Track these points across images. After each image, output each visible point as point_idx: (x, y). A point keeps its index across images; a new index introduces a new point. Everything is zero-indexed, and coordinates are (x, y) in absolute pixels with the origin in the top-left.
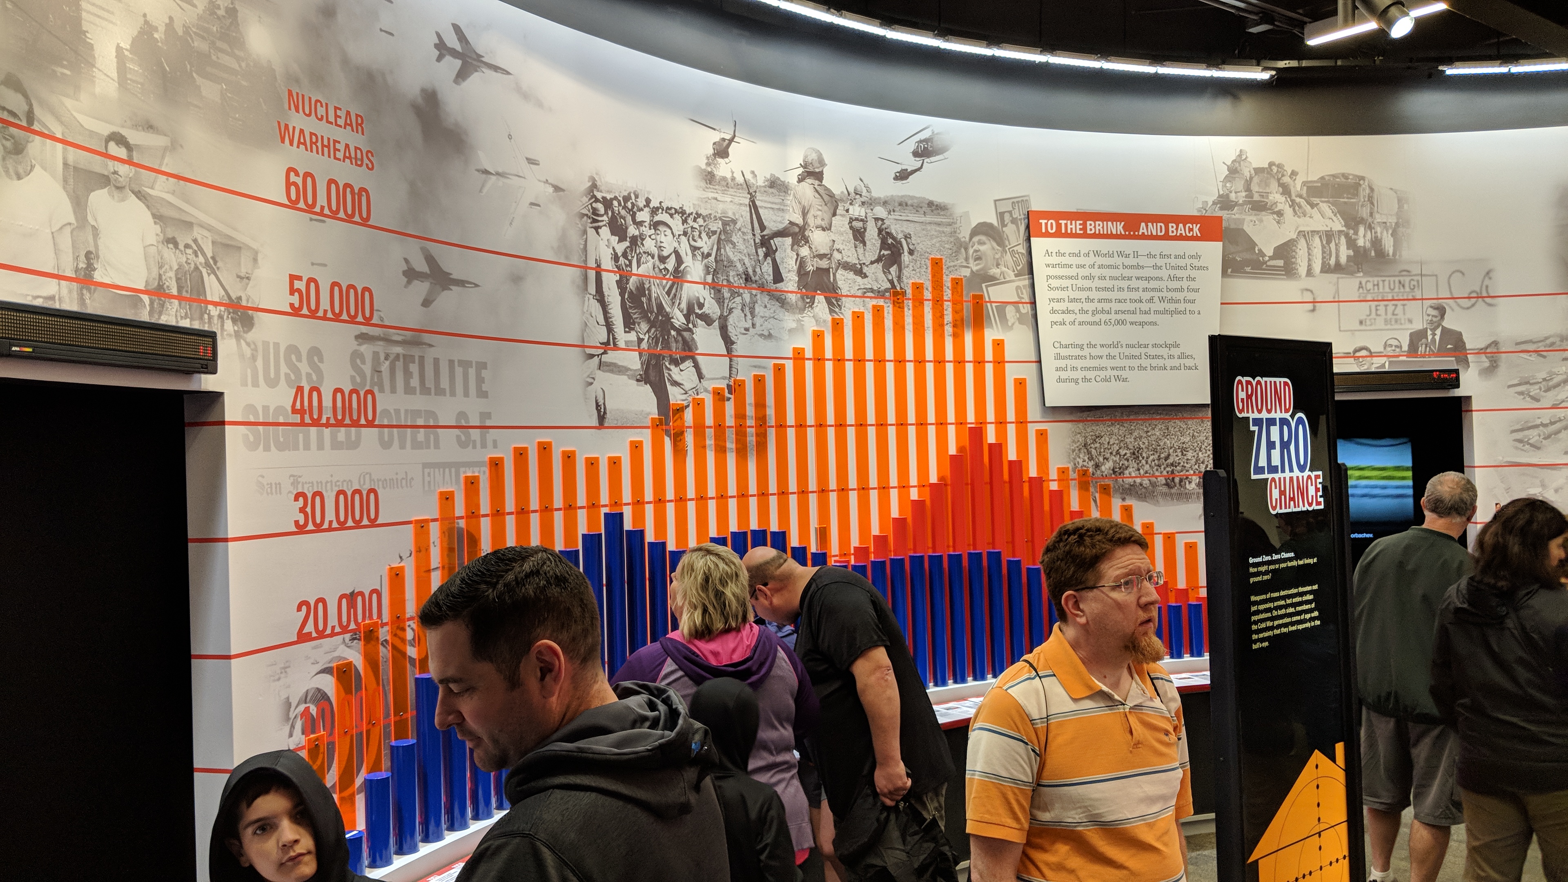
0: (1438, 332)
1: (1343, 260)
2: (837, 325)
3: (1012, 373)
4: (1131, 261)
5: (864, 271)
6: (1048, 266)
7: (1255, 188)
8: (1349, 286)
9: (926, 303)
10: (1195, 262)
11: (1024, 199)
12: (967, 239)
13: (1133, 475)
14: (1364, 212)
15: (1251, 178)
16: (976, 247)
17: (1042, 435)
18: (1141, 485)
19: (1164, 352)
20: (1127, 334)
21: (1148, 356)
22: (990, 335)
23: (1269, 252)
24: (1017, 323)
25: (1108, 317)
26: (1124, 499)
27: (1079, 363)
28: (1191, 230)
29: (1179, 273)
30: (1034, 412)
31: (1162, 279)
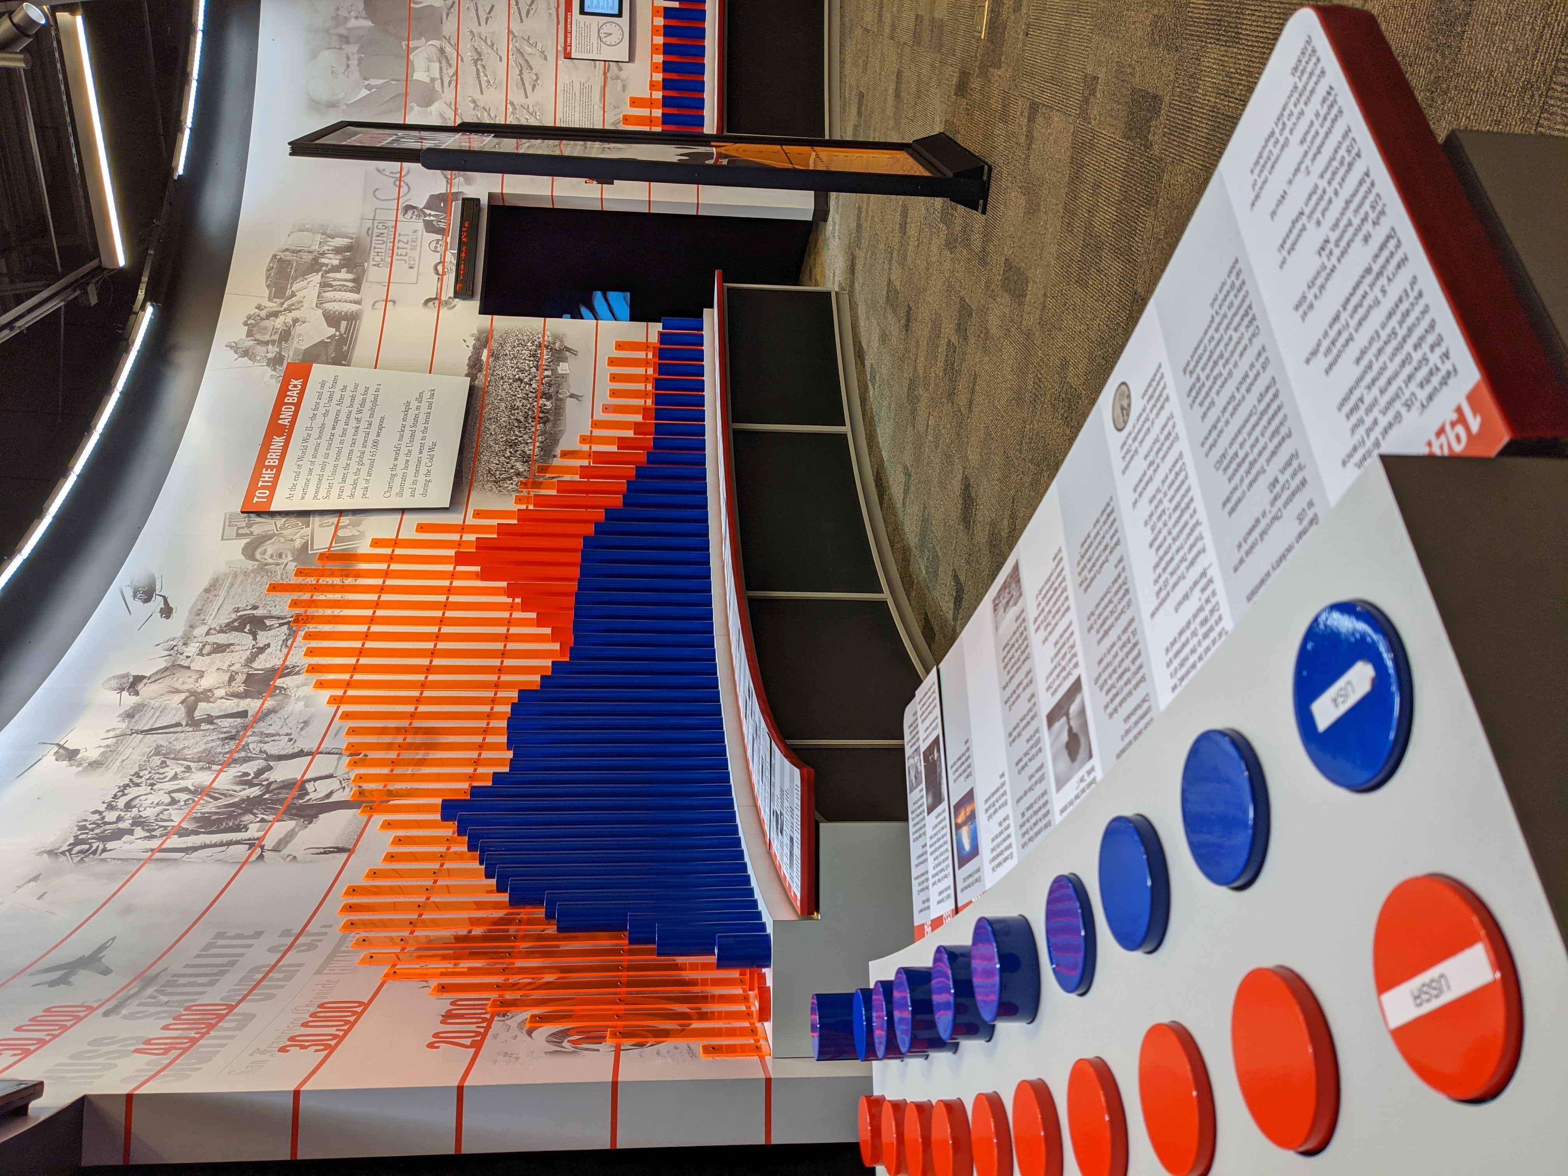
0: (428, 212)
1: (350, 276)
2: (313, 669)
3: (410, 533)
4: (315, 433)
5: (262, 645)
6: (303, 498)
7: (267, 338)
8: (375, 274)
9: (314, 598)
10: (329, 385)
11: (228, 516)
12: (257, 563)
13: (531, 448)
14: (308, 257)
15: (256, 340)
16: (267, 556)
17: (478, 514)
18: (542, 442)
19: (412, 414)
20: (389, 439)
21: (414, 425)
22: (364, 548)
23: (332, 331)
25: (367, 454)
26: (555, 456)
27: (410, 478)
28: (295, 386)
29: (337, 397)
30: (455, 519)
31: (339, 411)
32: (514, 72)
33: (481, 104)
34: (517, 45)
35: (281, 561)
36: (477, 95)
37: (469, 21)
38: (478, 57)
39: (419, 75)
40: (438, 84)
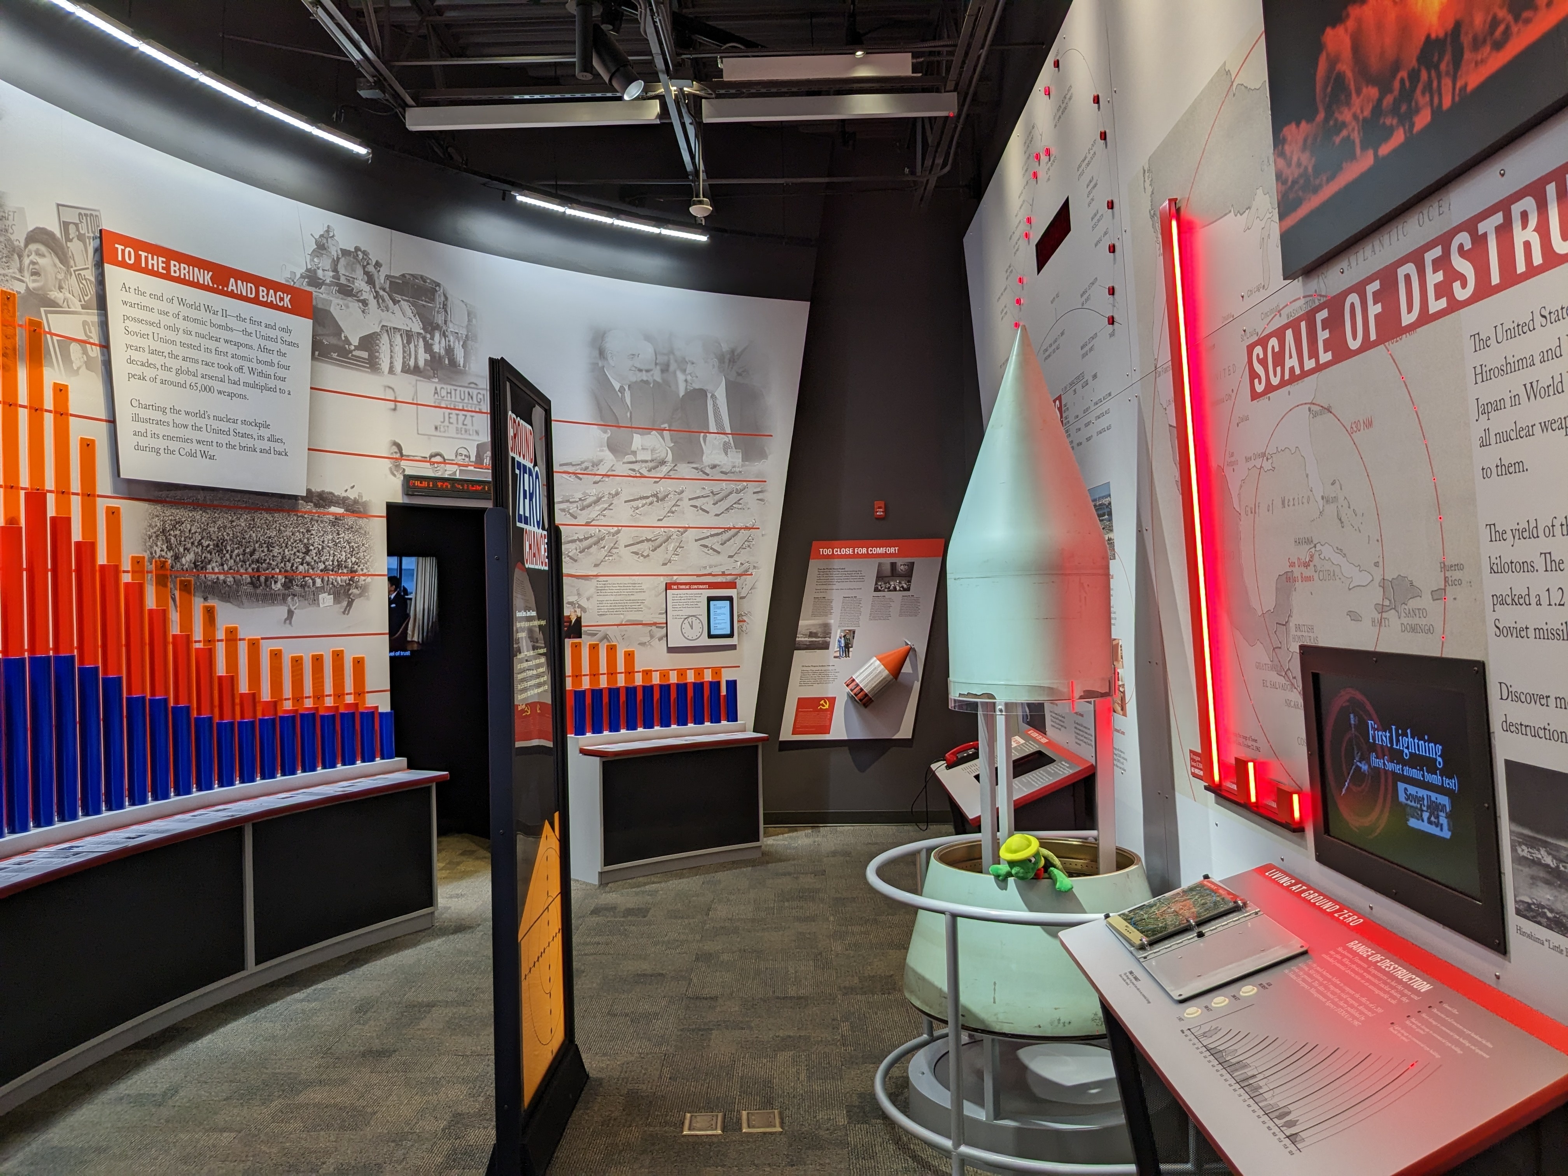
1: (421, 363)
3: (77, 430)
4: (218, 320)
6: (125, 303)
7: (342, 270)
8: (426, 390)
10: (286, 336)
11: (94, 214)
12: (22, 245)
13: (216, 570)
14: (439, 319)
15: (338, 259)
16: (33, 257)
17: (113, 514)
18: (225, 582)
19: (253, 431)
20: (217, 405)
21: (237, 434)
22: (52, 375)
23: (355, 342)
24: (84, 368)
25: (193, 380)
26: (206, 599)
27: (161, 430)
28: (282, 299)
29: (270, 345)
30: (104, 483)
31: (251, 347)
32: (648, 534)
33: (615, 501)
34: (674, 536)
35: (27, 274)
36: (624, 497)
37: (692, 489)
38: (660, 498)
39: (638, 440)
40: (631, 458)
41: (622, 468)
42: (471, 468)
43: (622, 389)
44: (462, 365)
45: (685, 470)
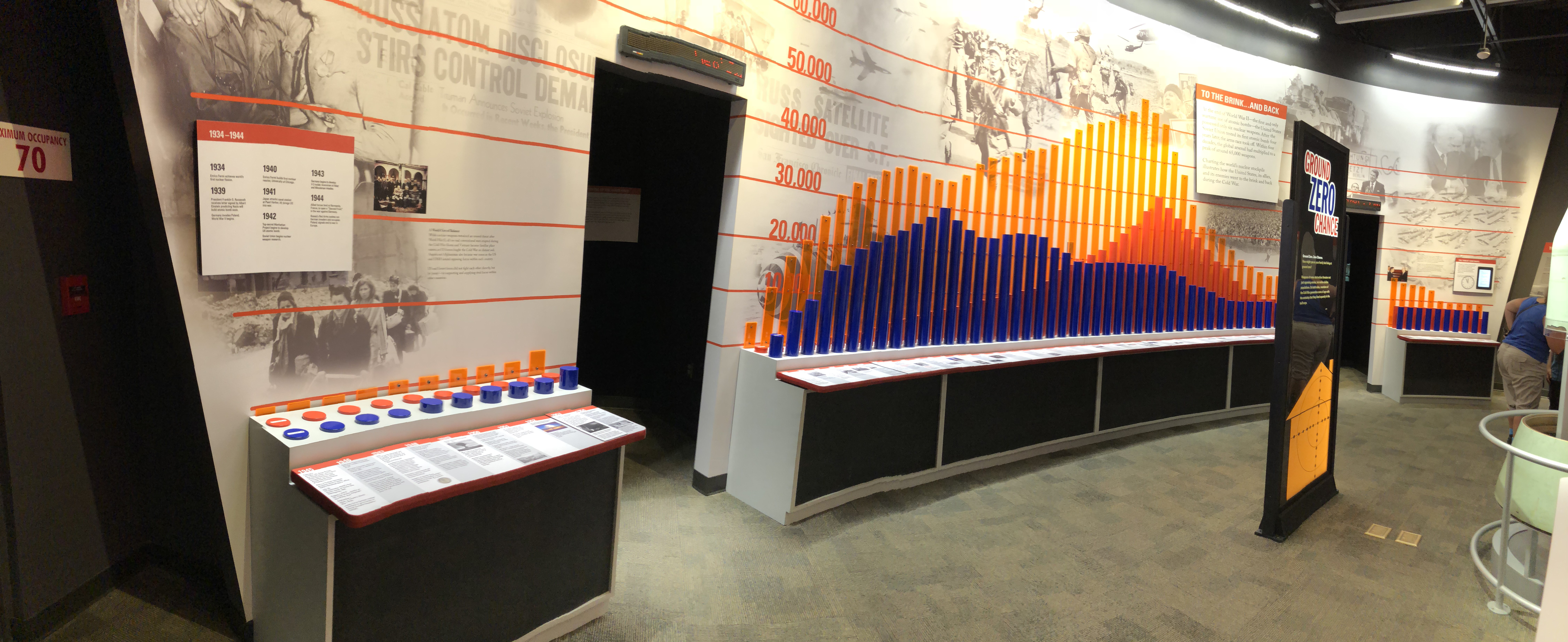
0: (1374, 183)
3: (1181, 171)
4: (1244, 121)
5: (1107, 99)
6: (1205, 115)
7: (1303, 95)
9: (1138, 124)
10: (1275, 128)
11: (1195, 77)
12: (1164, 92)
13: (1237, 235)
14: (1350, 119)
16: (1168, 97)
17: (1193, 208)
18: (1240, 241)
19: (1257, 172)
20: (1241, 160)
21: (1249, 174)
22: (1172, 148)
24: (1186, 144)
25: (1232, 149)
26: (1231, 247)
27: (1215, 172)
28: (1274, 110)
29: (1267, 132)
30: (1191, 195)
31: (1259, 134)
32: (1449, 232)
33: (1433, 214)
34: (1464, 234)
35: (1165, 105)
36: (1438, 211)
37: (1476, 209)
38: (1457, 213)
39: (1449, 183)
40: (1443, 192)
41: (1438, 197)
42: (1359, 194)
43: (1443, 156)
44: (1359, 141)
45: (1474, 199)
